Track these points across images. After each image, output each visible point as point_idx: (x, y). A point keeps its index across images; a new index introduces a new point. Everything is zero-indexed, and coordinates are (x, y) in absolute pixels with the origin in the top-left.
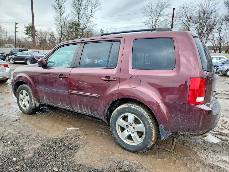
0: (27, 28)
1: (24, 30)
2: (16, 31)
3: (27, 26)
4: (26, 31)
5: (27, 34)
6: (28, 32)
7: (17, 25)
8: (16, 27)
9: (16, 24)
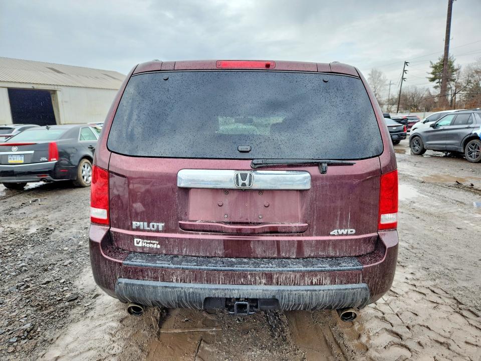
0: (435, 67)
1: (429, 73)
2: (403, 79)
3: (435, 63)
4: (433, 73)
5: (433, 80)
6: (436, 75)
7: (407, 65)
8: (404, 71)
9: (406, 63)
